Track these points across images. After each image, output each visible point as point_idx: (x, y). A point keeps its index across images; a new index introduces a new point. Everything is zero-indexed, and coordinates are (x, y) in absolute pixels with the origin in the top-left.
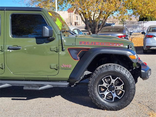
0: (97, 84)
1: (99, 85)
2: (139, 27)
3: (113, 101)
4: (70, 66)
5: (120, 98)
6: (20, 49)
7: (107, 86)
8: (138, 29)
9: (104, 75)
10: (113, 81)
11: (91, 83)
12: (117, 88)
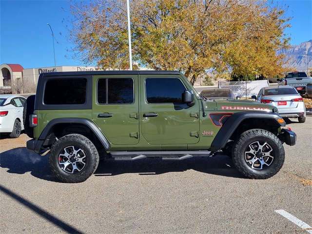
0: (244, 151)
1: (246, 152)
2: (240, 89)
3: (261, 168)
4: (212, 133)
5: (269, 165)
6: (157, 116)
7: (254, 153)
8: (239, 91)
9: (252, 141)
10: (261, 147)
11: (238, 150)
12: (265, 154)
